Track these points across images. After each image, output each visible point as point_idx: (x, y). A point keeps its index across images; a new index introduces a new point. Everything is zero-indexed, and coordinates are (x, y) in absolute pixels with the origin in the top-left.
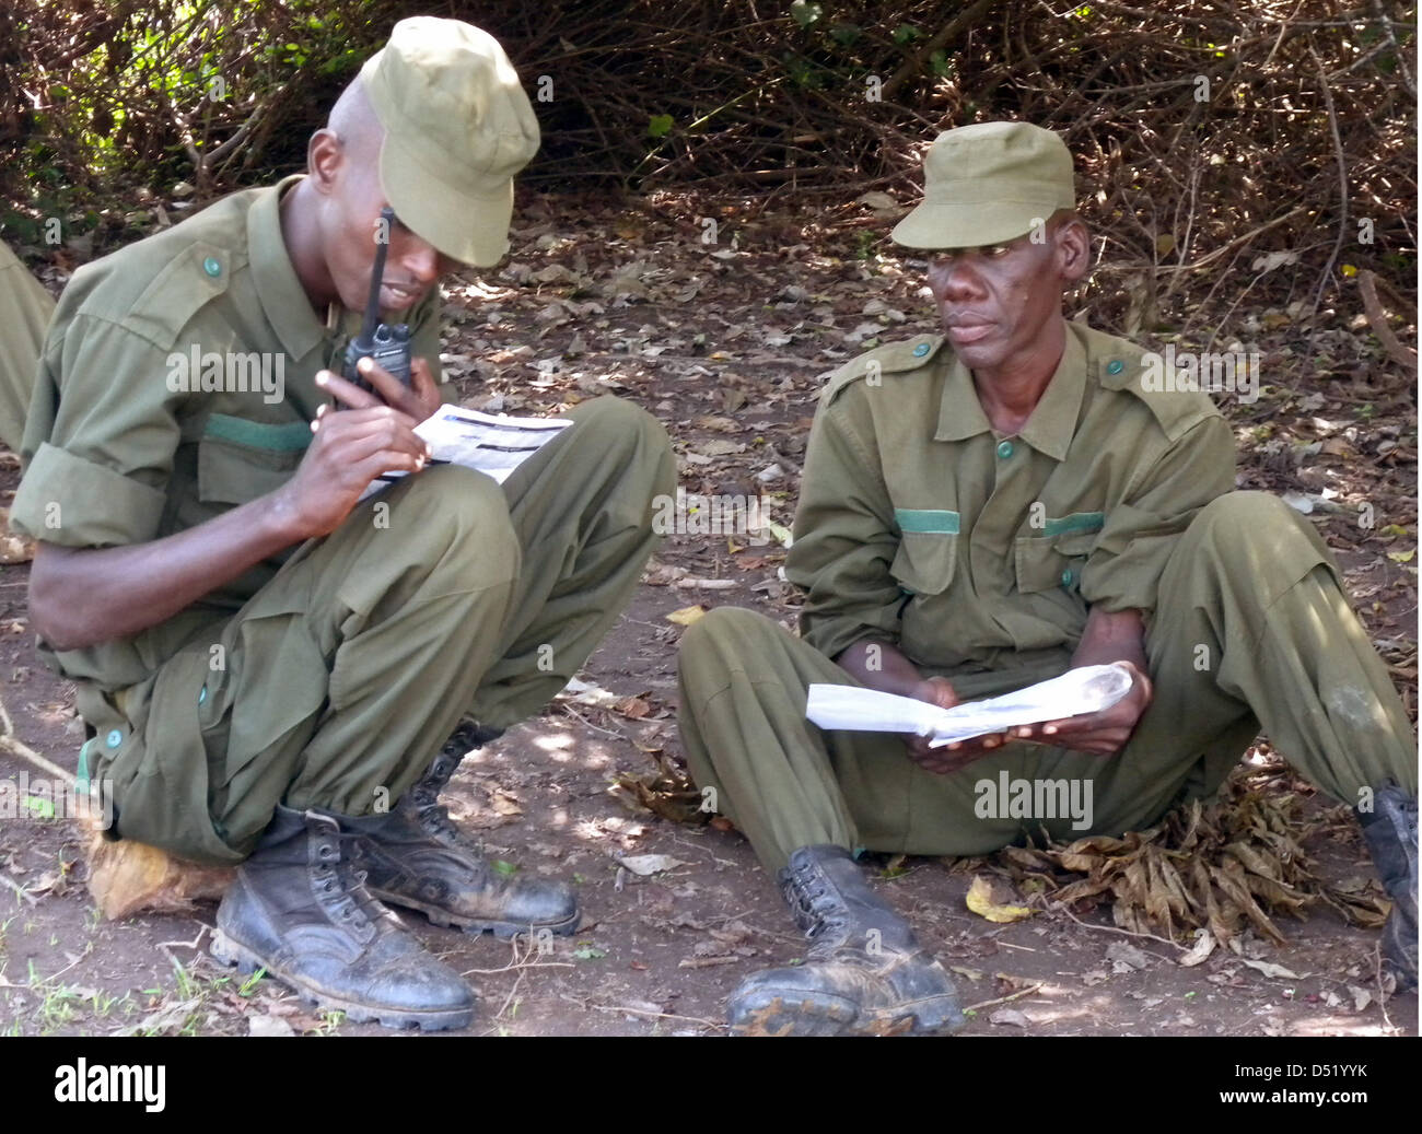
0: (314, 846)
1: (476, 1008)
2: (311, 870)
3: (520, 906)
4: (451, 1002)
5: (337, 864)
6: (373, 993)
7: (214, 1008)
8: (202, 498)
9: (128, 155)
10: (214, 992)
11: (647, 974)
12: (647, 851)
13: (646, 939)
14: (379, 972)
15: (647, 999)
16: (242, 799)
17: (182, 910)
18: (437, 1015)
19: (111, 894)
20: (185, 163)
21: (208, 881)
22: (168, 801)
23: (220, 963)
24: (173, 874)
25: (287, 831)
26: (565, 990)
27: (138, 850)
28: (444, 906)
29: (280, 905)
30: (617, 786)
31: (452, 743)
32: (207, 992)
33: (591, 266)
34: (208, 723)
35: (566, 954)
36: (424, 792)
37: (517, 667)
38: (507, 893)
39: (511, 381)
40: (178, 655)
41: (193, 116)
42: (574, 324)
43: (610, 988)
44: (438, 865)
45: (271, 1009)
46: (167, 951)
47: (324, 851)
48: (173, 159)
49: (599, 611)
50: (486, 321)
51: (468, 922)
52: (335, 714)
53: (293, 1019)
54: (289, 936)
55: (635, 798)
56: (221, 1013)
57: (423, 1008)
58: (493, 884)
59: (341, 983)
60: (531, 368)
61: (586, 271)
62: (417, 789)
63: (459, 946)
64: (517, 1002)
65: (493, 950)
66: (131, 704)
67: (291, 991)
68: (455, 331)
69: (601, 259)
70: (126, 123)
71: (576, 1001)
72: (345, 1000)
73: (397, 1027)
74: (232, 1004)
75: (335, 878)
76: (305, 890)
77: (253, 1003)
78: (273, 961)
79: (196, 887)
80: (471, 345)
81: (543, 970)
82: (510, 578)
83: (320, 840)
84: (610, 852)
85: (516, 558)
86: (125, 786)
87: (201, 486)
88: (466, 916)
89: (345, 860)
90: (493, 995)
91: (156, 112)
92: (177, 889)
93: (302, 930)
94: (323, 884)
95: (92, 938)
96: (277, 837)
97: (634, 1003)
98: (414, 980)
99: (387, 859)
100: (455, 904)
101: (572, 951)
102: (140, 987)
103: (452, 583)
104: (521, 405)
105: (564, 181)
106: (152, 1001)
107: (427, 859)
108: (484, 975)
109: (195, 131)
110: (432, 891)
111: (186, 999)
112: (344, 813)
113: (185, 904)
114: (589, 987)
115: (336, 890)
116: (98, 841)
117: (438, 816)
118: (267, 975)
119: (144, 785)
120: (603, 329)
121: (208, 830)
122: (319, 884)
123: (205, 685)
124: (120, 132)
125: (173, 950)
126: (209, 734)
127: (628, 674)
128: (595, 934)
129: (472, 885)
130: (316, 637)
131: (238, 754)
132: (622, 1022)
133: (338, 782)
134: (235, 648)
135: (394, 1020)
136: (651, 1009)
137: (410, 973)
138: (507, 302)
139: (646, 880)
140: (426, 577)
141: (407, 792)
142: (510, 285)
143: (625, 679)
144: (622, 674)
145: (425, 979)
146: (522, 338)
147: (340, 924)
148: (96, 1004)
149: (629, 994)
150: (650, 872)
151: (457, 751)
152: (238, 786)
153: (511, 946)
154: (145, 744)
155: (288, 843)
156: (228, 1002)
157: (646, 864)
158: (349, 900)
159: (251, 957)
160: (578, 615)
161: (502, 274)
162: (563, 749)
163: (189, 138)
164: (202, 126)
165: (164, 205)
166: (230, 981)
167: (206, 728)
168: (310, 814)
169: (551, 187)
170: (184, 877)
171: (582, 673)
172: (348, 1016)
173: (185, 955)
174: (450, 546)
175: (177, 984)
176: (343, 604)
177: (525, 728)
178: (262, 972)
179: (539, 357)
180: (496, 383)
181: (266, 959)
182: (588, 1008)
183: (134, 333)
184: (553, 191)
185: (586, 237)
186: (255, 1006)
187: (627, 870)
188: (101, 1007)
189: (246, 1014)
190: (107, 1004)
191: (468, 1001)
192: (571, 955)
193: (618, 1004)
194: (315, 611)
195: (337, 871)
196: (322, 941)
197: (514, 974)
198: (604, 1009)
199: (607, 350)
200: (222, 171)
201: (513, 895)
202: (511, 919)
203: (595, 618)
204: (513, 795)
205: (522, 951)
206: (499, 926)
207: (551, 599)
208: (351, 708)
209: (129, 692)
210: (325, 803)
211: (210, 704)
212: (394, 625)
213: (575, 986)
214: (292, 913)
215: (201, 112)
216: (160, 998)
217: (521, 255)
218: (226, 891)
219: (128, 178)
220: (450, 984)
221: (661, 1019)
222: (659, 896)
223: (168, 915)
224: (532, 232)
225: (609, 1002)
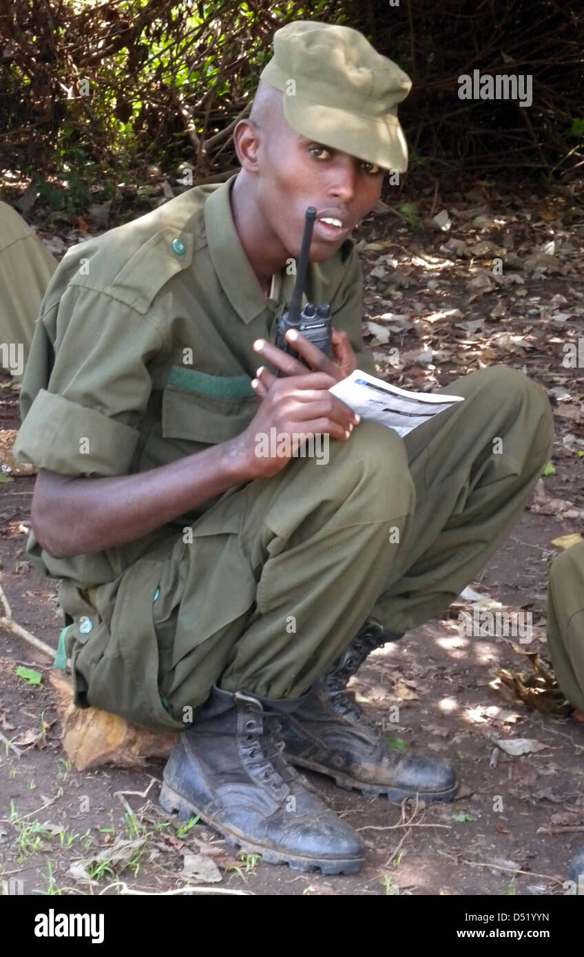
0: (242, 721)
1: (368, 858)
2: (239, 740)
3: (410, 776)
4: (348, 852)
5: (260, 736)
6: (285, 841)
7: (156, 847)
8: (165, 435)
9: (143, 138)
10: (157, 833)
11: (511, 837)
12: (518, 736)
13: (512, 808)
14: (290, 825)
15: (508, 858)
16: (185, 681)
17: (137, 766)
18: (335, 862)
19: (81, 750)
20: (188, 147)
21: (159, 744)
22: (127, 679)
23: (165, 811)
24: (131, 736)
25: (221, 708)
26: (442, 847)
27: (103, 716)
28: (349, 774)
29: (213, 766)
30: (498, 681)
31: (360, 641)
32: (152, 833)
33: (517, 243)
34: (158, 619)
35: (445, 817)
36: (336, 681)
37: (416, 583)
38: (400, 765)
39: (441, 338)
40: (139, 561)
41: (196, 108)
42: (498, 292)
43: (479, 847)
44: (345, 740)
45: (202, 850)
46: (122, 798)
47: (250, 725)
48: (179, 143)
49: (485, 542)
50: (425, 287)
51: (367, 787)
52: (260, 616)
53: (219, 859)
54: (220, 791)
55: (512, 691)
56: (161, 851)
57: (324, 856)
58: (389, 758)
59: (259, 832)
60: (460, 329)
61: (512, 247)
62: (330, 677)
63: (359, 806)
64: (401, 855)
65: (385, 811)
66: (100, 599)
67: (220, 836)
68: (399, 294)
69: (527, 238)
70: (143, 110)
71: (450, 856)
72: (262, 845)
73: (303, 870)
74: (171, 844)
75: (258, 747)
76: (233, 756)
77: (187, 844)
78: (206, 812)
79: (148, 748)
80: (411, 307)
81: (425, 829)
82: (405, 513)
83: (247, 717)
84: (489, 735)
85: (411, 498)
86: (93, 665)
87: (164, 426)
88: (366, 782)
89: (267, 733)
90: (382, 848)
91: (167, 103)
92: (134, 749)
93: (230, 788)
94: (249, 751)
95: (63, 784)
96: (212, 712)
97: (497, 860)
98: (318, 832)
99: (303, 733)
100: (357, 772)
101: (450, 815)
102: (98, 827)
103: (356, 516)
104: (448, 359)
105: (500, 170)
106: (107, 838)
107: (336, 735)
108: (377, 831)
109: (197, 120)
110: (340, 761)
111: (134, 838)
112: (266, 696)
113: (139, 761)
114: (461, 845)
115: (259, 757)
116: (71, 708)
117: (346, 700)
118: (200, 822)
119: (108, 666)
120: (522, 297)
121: (157, 703)
122: (245, 751)
123: (159, 587)
124: (137, 119)
125: (127, 797)
126: (159, 627)
127: (516, 588)
128: (471, 801)
129: (371, 756)
130: (247, 553)
131: (182, 644)
132: (487, 875)
133: (260, 672)
134: (183, 558)
135: (300, 864)
136: (511, 866)
137: (315, 827)
138: (445, 271)
139: (516, 759)
140: (336, 510)
141: (322, 680)
142: (449, 258)
143: (513, 592)
144: (511, 588)
145: (327, 832)
146: (453, 303)
147: (260, 784)
148: (62, 838)
149: (495, 853)
150: (519, 753)
151: (364, 649)
152: (181, 670)
153: (400, 809)
154: (110, 633)
155: (220, 718)
156: (168, 842)
157: (518, 746)
158: (269, 765)
159: (189, 806)
160: (467, 544)
161: (442, 248)
162: (458, 648)
163: (192, 126)
164: (202, 117)
165: (169, 181)
166: (171, 825)
167: (157, 622)
168: (238, 695)
169: (487, 176)
170: (139, 739)
171: (478, 585)
172: (264, 859)
173: (135, 802)
174: (356, 486)
175: (126, 826)
176: (269, 529)
177: (428, 630)
178: (196, 819)
179: (466, 319)
180: (428, 340)
181: (201, 809)
182: (459, 862)
183: (117, 300)
184: (490, 180)
185: (514, 219)
186: (189, 847)
187: (502, 750)
188: (66, 841)
189: (182, 852)
190: (70, 840)
191: (361, 852)
192: (449, 818)
193: (484, 861)
194: (247, 533)
195: (261, 741)
196: (246, 797)
197: (400, 831)
198: (473, 864)
199: (523, 315)
200: (218, 154)
201: (405, 767)
202: (402, 786)
203: (481, 547)
204: (412, 683)
205: (409, 813)
206: (392, 792)
207: (445, 529)
208: (274, 612)
209: (99, 590)
210: (251, 687)
211: (162, 602)
212: (309, 547)
213: (451, 844)
214: (223, 773)
215: (203, 104)
216: (113, 836)
217: (461, 232)
218: (172, 753)
219: (143, 157)
220: (347, 837)
221: (518, 875)
222: (525, 773)
223: (126, 769)
224: (470, 213)
225: (477, 859)
